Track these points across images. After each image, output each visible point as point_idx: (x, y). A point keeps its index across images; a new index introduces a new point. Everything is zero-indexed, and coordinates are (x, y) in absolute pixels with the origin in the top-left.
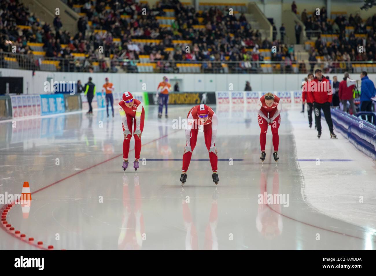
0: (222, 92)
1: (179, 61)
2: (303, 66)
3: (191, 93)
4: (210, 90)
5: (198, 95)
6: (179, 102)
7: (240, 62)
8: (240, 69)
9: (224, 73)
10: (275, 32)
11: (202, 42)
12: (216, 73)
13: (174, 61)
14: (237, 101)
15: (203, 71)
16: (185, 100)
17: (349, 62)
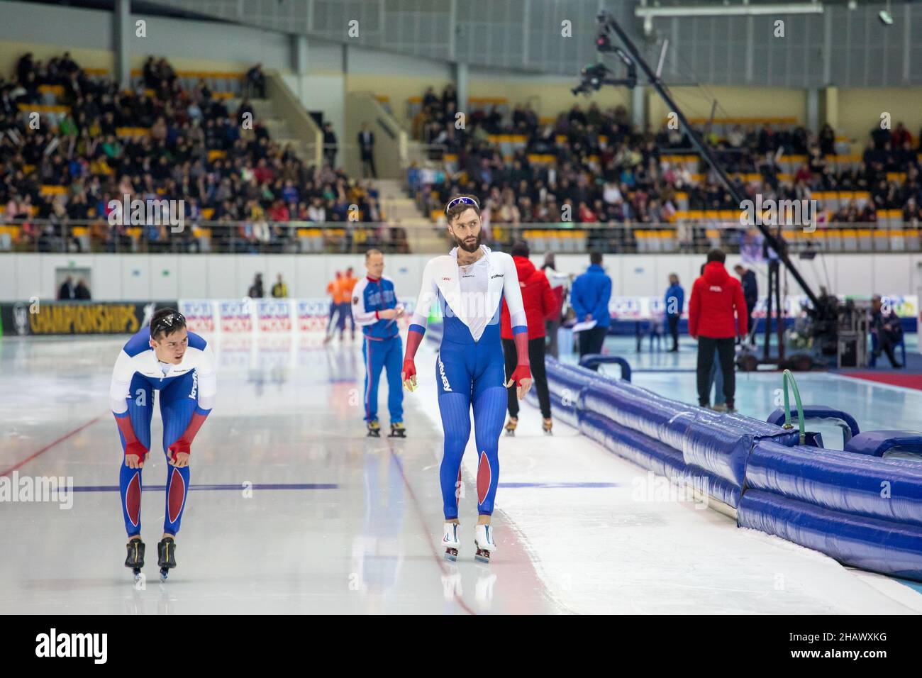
0: (197, 302)
1: (79, 221)
2: (399, 234)
3: (115, 304)
4: (164, 296)
5: (132, 309)
6: (83, 329)
7: (241, 224)
8: (242, 241)
9: (198, 252)
10: (330, 146)
11: (141, 173)
12: (180, 252)
13: (66, 221)
14: (235, 324)
15: (146, 247)
16: (99, 323)
17: (517, 225)
